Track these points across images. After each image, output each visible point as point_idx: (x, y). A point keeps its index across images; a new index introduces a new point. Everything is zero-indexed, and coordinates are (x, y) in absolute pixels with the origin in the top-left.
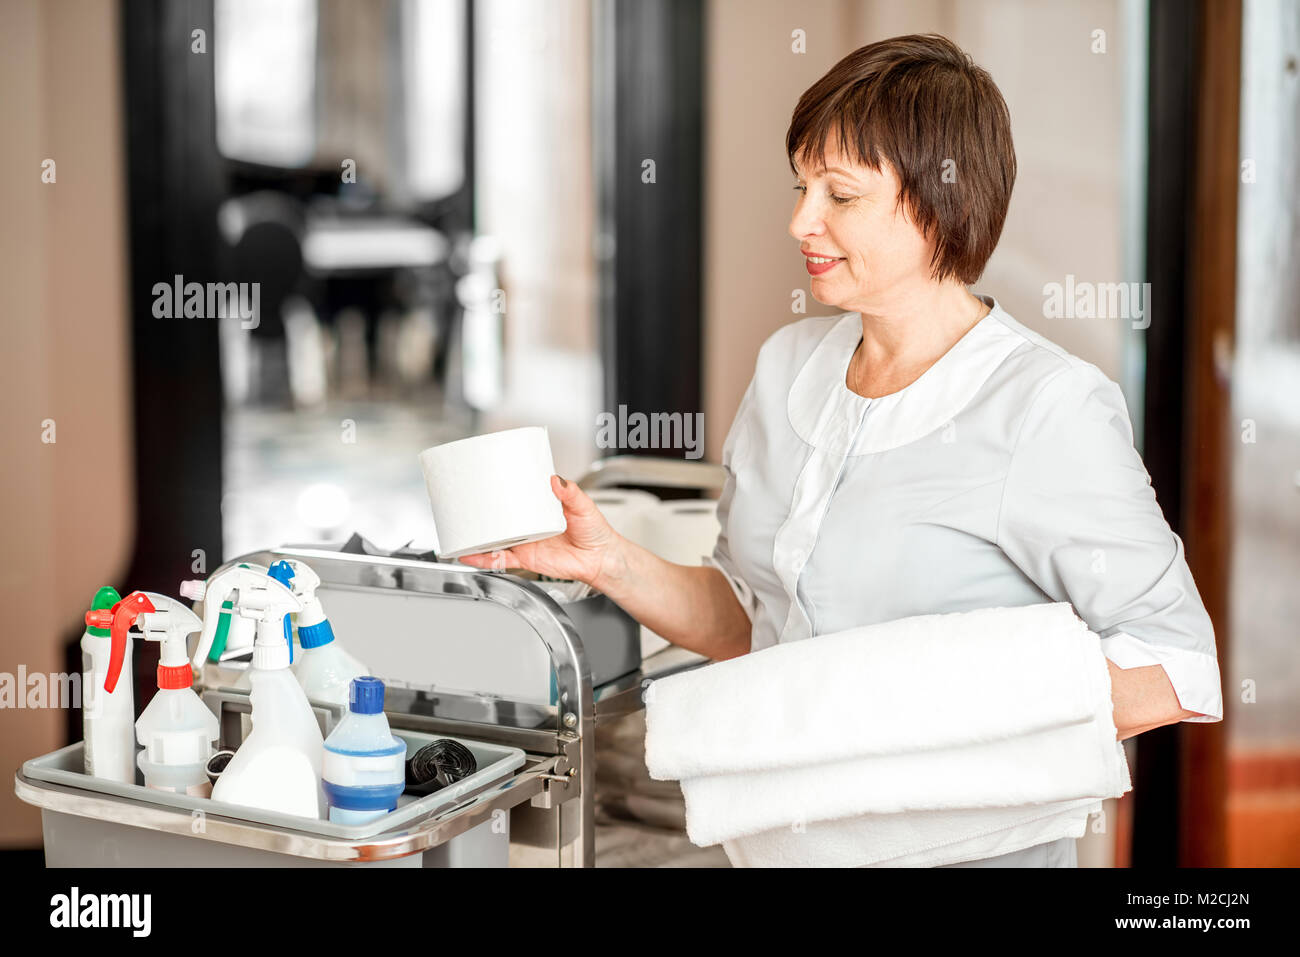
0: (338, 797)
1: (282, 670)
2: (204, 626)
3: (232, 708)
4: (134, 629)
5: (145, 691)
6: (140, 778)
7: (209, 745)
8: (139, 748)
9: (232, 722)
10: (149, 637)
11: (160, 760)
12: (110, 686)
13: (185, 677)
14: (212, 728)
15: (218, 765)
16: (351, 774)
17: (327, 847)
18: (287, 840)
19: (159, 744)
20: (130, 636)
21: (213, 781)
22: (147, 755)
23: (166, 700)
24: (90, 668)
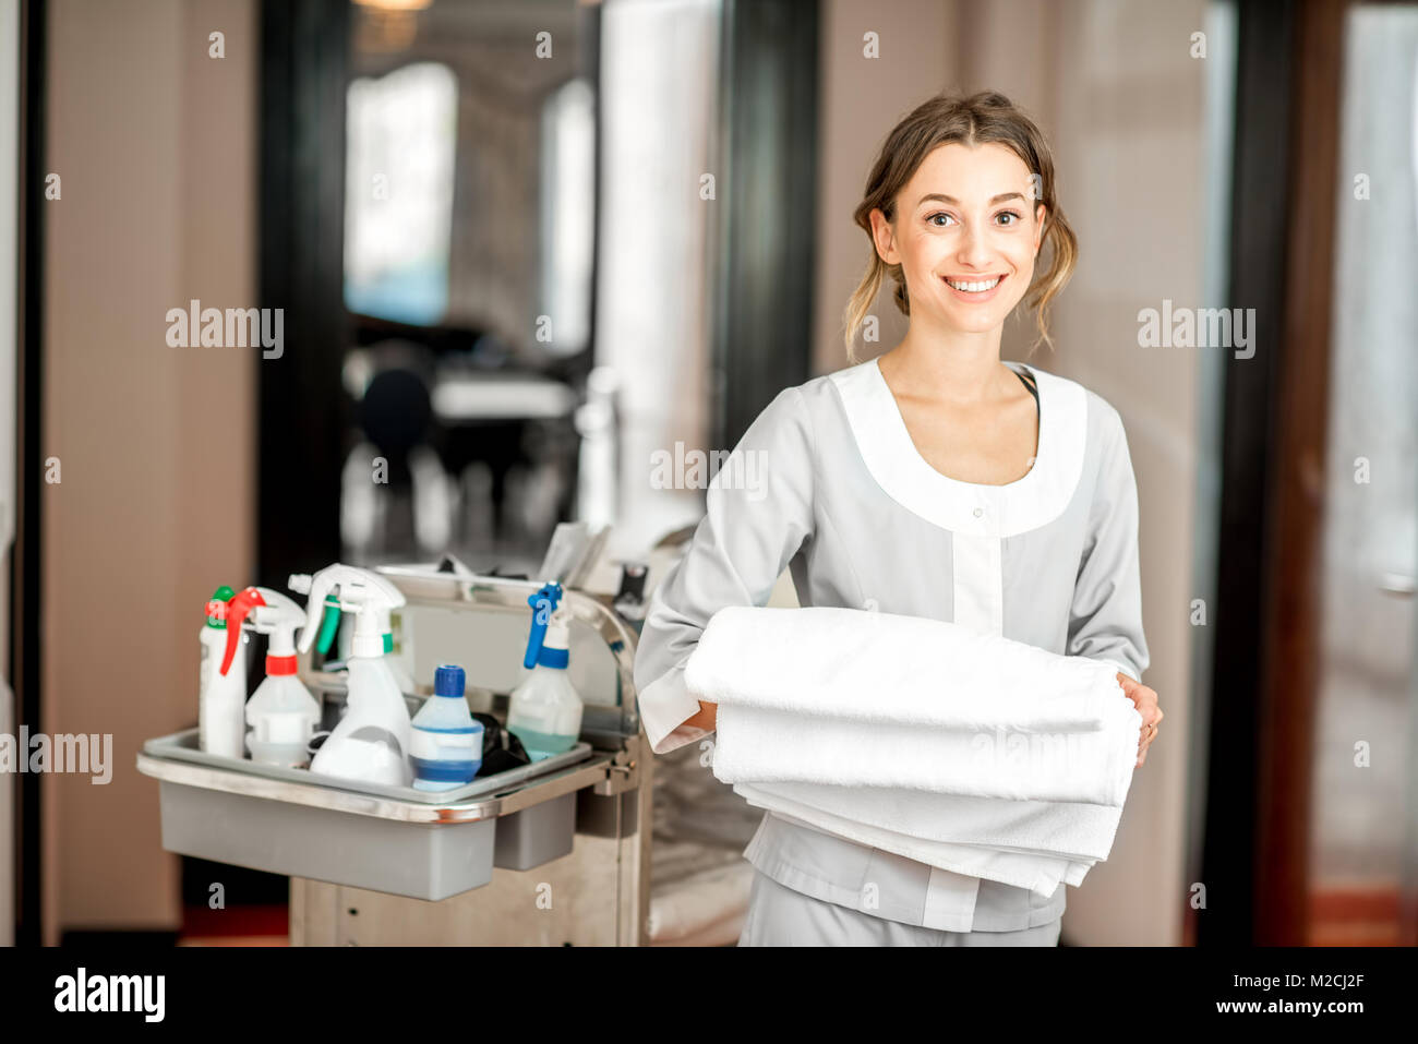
0: (424, 770)
1: (377, 658)
2: (308, 621)
3: (332, 699)
4: (248, 621)
5: (255, 678)
6: (248, 756)
7: (311, 729)
8: (249, 729)
9: (331, 710)
10: (261, 629)
11: (266, 738)
12: (224, 670)
13: (289, 666)
14: (315, 713)
15: (317, 744)
16: (432, 749)
17: (410, 810)
18: (377, 806)
19: (266, 724)
20: (244, 626)
21: (312, 756)
22: (254, 736)
23: (273, 685)
24: (207, 656)
